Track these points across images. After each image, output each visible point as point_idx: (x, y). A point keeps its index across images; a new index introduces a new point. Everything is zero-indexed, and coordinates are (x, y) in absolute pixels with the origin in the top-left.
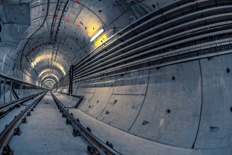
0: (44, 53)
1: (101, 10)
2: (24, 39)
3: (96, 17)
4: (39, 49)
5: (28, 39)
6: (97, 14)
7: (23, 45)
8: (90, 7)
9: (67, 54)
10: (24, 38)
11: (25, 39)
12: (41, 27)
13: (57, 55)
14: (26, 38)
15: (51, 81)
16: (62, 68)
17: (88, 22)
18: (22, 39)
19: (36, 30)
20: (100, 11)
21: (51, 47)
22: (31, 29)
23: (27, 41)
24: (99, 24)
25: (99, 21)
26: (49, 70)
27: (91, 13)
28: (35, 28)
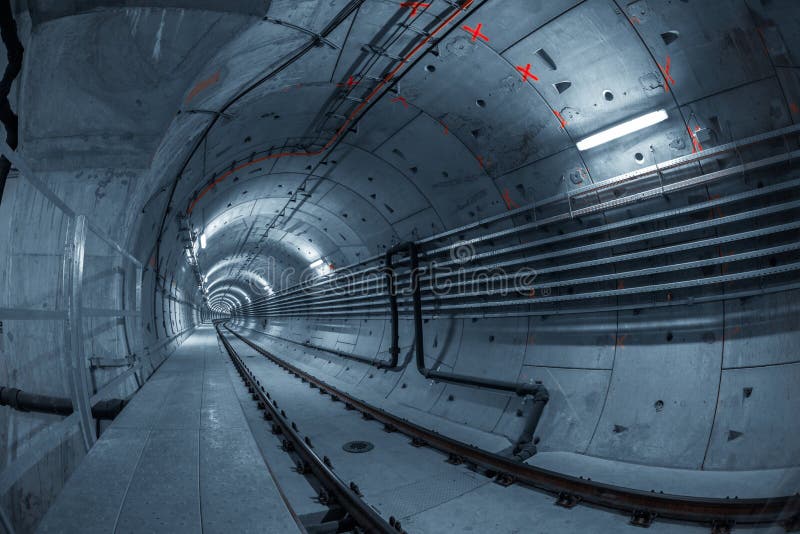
0: (250, 195)
1: (675, 36)
2: (193, 112)
3: (642, 54)
4: (237, 179)
5: (209, 117)
6: (650, 43)
7: (181, 152)
8: (633, 6)
9: (374, 196)
10: (196, 107)
11: (195, 116)
12: (305, 49)
13: (309, 199)
14: (207, 108)
15: (230, 292)
16: (310, 252)
17: (592, 62)
18: (182, 107)
19: (276, 58)
20: (667, 38)
21: (298, 163)
22: (252, 49)
23: (203, 128)
24: (647, 84)
25: (651, 76)
26: (239, 259)
27: (625, 28)
28: (276, 48)
